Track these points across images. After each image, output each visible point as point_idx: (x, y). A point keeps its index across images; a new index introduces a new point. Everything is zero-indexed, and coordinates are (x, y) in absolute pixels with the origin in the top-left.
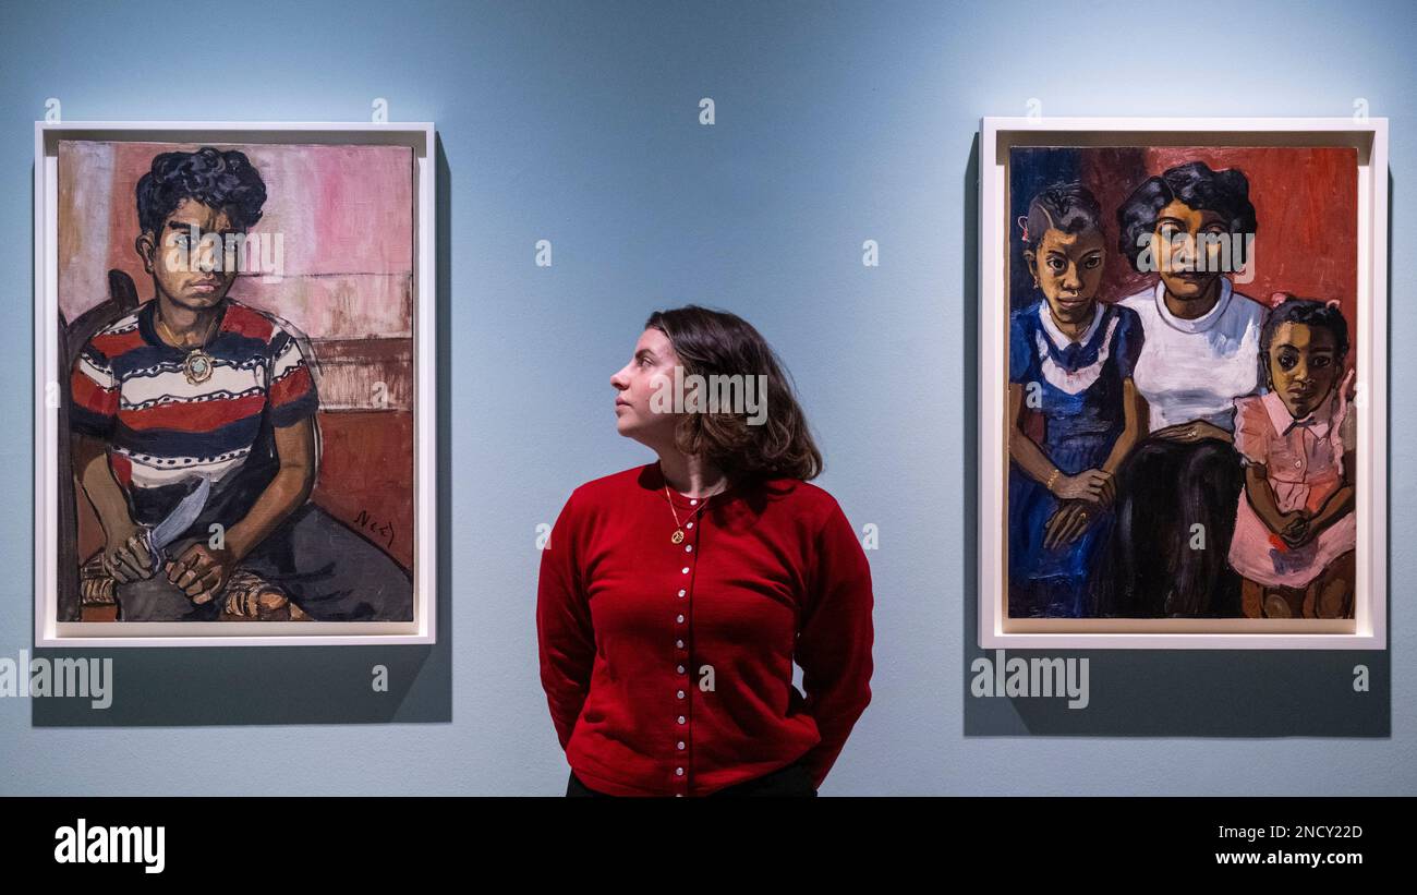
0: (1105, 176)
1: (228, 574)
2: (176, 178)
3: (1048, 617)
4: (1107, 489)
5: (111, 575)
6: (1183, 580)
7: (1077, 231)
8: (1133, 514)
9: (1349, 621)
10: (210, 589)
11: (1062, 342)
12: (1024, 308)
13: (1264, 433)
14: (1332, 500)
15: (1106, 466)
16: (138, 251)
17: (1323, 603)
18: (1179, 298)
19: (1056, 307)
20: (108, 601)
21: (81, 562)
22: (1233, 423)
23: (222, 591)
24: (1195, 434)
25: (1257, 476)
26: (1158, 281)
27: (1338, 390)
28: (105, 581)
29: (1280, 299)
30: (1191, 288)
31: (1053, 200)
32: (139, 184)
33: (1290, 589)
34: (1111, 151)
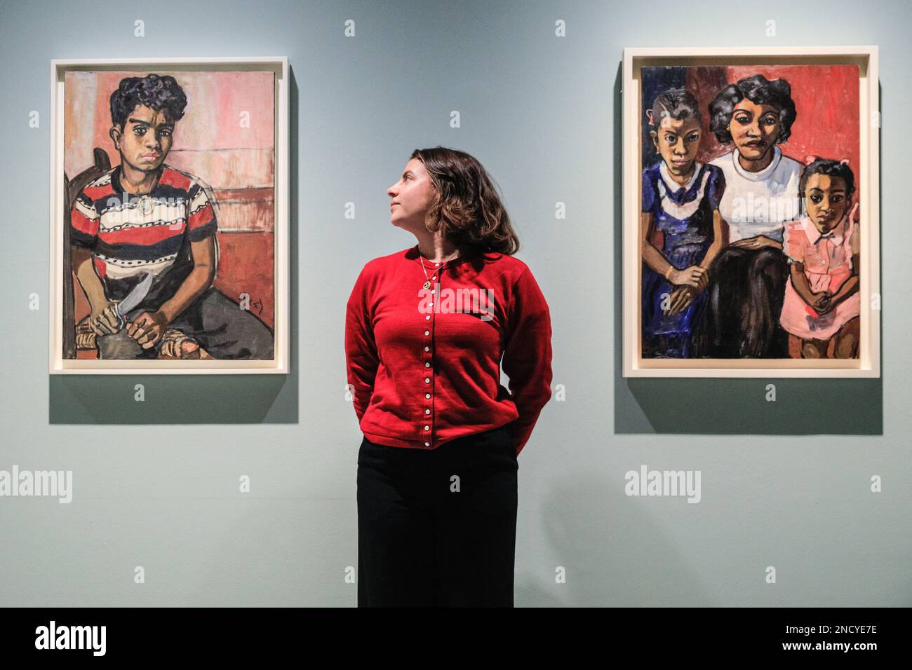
0: (700, 84)
1: (163, 331)
2: (134, 93)
3: (666, 358)
4: (703, 279)
5: (94, 331)
6: (751, 335)
7: (683, 118)
8: (720, 293)
9: (856, 360)
10: (153, 339)
11: (675, 187)
12: (650, 166)
13: (802, 243)
14: (845, 285)
15: (703, 263)
16: (111, 137)
17: (840, 348)
18: (748, 159)
19: (671, 166)
20: (92, 347)
21: (77, 323)
22: (782, 237)
23: (160, 341)
24: (760, 243)
25: (797, 270)
26: (734, 150)
27: (848, 215)
28: (90, 335)
29: (811, 160)
30: (756, 153)
31: (668, 99)
32: (111, 97)
33: (819, 340)
34: (704, 69)
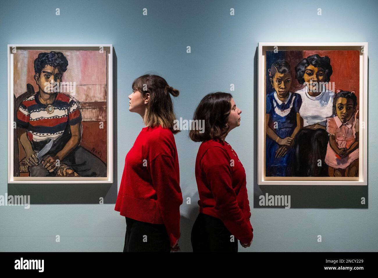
0: (291, 58)
2: (45, 59)
3: (276, 176)
4: (292, 142)
6: (312, 167)
7: (284, 73)
8: (299, 149)
9: (357, 177)
10: (53, 168)
11: (280, 102)
12: (270, 93)
13: (334, 127)
14: (352, 146)
15: (292, 136)
16: (35, 79)
17: (350, 173)
19: (278, 93)
20: (27, 171)
21: (20, 161)
22: (326, 124)
23: (57, 169)
24: (316, 127)
25: (332, 139)
27: (354, 115)
28: (26, 166)
29: (339, 91)
31: (277, 64)
32: (35, 61)
33: (341, 169)
34: (293, 52)
